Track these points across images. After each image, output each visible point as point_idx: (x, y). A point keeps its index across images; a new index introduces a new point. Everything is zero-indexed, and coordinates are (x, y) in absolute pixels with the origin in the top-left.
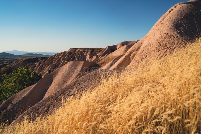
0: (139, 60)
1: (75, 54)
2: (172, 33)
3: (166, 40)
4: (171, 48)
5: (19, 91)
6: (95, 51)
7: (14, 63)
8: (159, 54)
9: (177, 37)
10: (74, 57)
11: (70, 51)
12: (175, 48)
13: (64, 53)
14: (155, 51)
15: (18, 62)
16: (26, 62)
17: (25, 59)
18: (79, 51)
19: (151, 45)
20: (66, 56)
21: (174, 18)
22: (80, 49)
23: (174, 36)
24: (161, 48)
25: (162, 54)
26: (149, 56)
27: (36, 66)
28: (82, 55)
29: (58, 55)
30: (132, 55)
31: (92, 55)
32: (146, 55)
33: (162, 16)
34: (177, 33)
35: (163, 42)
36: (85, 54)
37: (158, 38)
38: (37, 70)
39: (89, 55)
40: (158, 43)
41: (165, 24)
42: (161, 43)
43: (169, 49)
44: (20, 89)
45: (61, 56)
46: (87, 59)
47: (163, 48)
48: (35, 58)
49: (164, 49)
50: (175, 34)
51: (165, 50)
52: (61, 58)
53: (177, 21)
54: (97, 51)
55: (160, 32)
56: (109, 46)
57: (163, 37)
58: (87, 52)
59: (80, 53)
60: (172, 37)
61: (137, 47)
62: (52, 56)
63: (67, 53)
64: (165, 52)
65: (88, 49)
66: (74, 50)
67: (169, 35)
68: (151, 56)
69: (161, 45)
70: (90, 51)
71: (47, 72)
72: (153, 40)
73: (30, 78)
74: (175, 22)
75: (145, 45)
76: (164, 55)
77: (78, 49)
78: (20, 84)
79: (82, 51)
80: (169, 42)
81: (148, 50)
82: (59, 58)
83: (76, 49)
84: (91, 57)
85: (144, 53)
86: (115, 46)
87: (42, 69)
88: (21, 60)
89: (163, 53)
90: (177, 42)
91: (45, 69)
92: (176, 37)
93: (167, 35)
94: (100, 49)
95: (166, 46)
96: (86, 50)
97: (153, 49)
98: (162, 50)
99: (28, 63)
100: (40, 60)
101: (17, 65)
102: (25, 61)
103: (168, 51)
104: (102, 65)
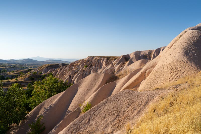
0: (154, 79)
1: (93, 62)
2: (182, 59)
3: (177, 64)
4: (182, 71)
5: (49, 98)
6: (111, 59)
7: (38, 69)
8: (171, 76)
9: (187, 62)
10: (92, 64)
11: (88, 59)
12: (185, 71)
13: (83, 60)
14: (168, 73)
15: (41, 68)
16: (49, 68)
17: (48, 65)
18: (96, 59)
19: (164, 67)
20: (85, 63)
21: (184, 45)
22: (97, 57)
23: (184, 62)
24: (172, 71)
25: (173, 76)
26: (163, 76)
27: (58, 72)
28: (98, 63)
29: (77, 62)
30: (147, 72)
31: (107, 63)
32: (160, 75)
33: (174, 39)
34: (187, 59)
35: (175, 66)
36: (101, 62)
37: (170, 62)
38: (59, 75)
39: (105, 62)
40: (171, 67)
41: (176, 50)
42: (173, 67)
43: (180, 72)
44: (50, 96)
45: (80, 63)
46: (103, 66)
47: (174, 70)
48: (56, 65)
49: (175, 72)
50: (185, 59)
51: (177, 72)
52: (80, 65)
53: (187, 48)
54: (112, 59)
55: (172, 57)
56: (123, 55)
57: (175, 62)
58: (103, 60)
59: (96, 61)
60: (183, 62)
61: (151, 66)
62: (72, 63)
63: (85, 61)
64: (177, 74)
65: (104, 57)
66: (91, 58)
67: (180, 60)
68: (164, 76)
69: (172, 68)
70: (105, 59)
71: (68, 77)
72: (166, 63)
73: (58, 86)
74: (185, 48)
75: (159, 67)
76: (176, 77)
77: (95, 57)
78: (49, 91)
79: (99, 59)
80: (180, 67)
81: (162, 71)
82: (78, 65)
83: (94, 57)
84: (107, 64)
85: (158, 73)
86: (129, 55)
87: (63, 75)
88: (44, 66)
89: (175, 75)
90: (186, 67)
91: (66, 75)
92: (185, 62)
93: (178, 60)
94: (115, 57)
95: (177, 69)
96: (103, 58)
97: (166, 71)
98: (174, 72)
99: (50, 68)
100: (61, 66)
101: (41, 70)
102: (47, 67)
103: (179, 73)
104: (120, 77)
